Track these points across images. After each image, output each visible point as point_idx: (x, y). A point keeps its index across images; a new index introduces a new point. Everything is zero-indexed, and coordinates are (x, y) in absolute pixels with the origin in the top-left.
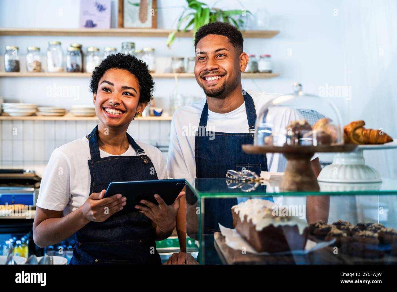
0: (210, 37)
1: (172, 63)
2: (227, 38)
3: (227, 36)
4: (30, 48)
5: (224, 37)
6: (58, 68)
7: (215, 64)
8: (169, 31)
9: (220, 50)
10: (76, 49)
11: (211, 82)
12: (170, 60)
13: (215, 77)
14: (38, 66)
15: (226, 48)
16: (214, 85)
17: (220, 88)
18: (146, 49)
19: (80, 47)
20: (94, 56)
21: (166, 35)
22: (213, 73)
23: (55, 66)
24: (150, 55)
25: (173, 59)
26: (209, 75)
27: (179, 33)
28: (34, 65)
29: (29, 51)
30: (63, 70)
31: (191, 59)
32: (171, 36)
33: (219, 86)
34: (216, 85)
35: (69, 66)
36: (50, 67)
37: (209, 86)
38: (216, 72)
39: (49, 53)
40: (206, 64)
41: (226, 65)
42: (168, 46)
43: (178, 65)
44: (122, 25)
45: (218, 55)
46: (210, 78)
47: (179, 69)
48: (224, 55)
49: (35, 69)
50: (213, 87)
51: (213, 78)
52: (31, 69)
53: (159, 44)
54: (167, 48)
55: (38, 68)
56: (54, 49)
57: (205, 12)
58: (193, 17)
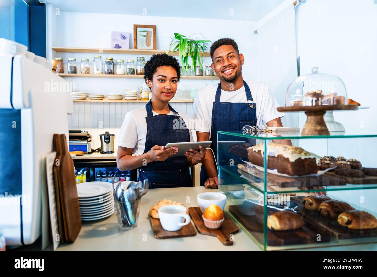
0: (222, 47)
4: (83, 60)
5: (230, 45)
6: (100, 72)
7: (229, 62)
9: (230, 53)
10: (110, 61)
11: (228, 73)
13: (230, 70)
14: (87, 70)
15: (233, 52)
16: (231, 74)
17: (234, 75)
19: (112, 60)
20: (120, 65)
22: (229, 67)
23: (98, 70)
26: (227, 69)
28: (85, 70)
30: (102, 73)
33: (233, 74)
34: (232, 74)
35: (106, 71)
36: (95, 71)
37: (228, 75)
38: (230, 66)
39: (94, 63)
40: (224, 63)
41: (235, 61)
44: (136, 48)
45: (229, 56)
46: (227, 71)
48: (233, 56)
49: (86, 72)
50: (230, 76)
51: (229, 70)
52: (83, 72)
56: (97, 60)
57: (185, 41)
58: (178, 43)
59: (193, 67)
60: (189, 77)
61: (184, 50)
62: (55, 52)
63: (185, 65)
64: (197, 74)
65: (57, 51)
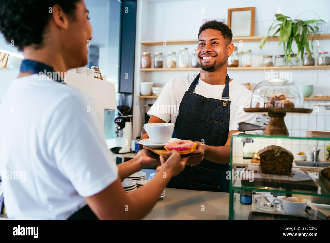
0: (208, 31)
1: (263, 60)
2: (220, 32)
3: (221, 31)
4: (169, 53)
6: (185, 65)
8: (262, 38)
12: (262, 57)
14: (174, 64)
15: (219, 39)
18: (244, 51)
21: (259, 40)
23: (183, 63)
24: (248, 55)
25: (264, 57)
27: (269, 39)
28: (171, 64)
29: (169, 55)
30: (188, 67)
31: (277, 56)
32: (263, 41)
35: (193, 64)
36: (181, 64)
39: (180, 56)
42: (261, 48)
43: (267, 61)
45: (213, 43)
47: (268, 63)
49: (172, 66)
52: (169, 66)
53: (254, 46)
54: (260, 49)
55: (174, 65)
56: (183, 53)
57: (289, 23)
58: (279, 27)
59: (299, 56)
60: (293, 67)
61: (287, 34)
62: (144, 46)
63: (288, 53)
64: (305, 63)
65: (147, 45)
